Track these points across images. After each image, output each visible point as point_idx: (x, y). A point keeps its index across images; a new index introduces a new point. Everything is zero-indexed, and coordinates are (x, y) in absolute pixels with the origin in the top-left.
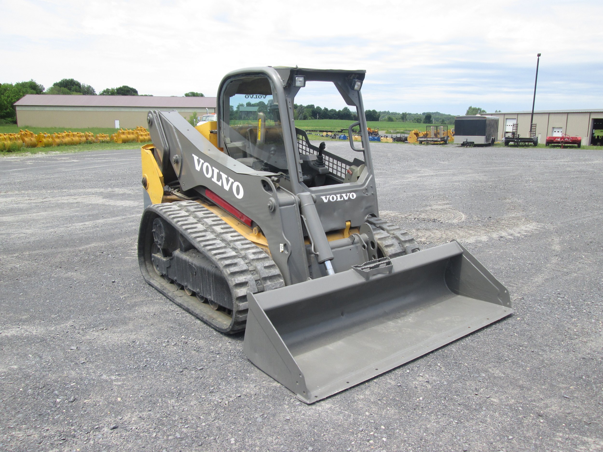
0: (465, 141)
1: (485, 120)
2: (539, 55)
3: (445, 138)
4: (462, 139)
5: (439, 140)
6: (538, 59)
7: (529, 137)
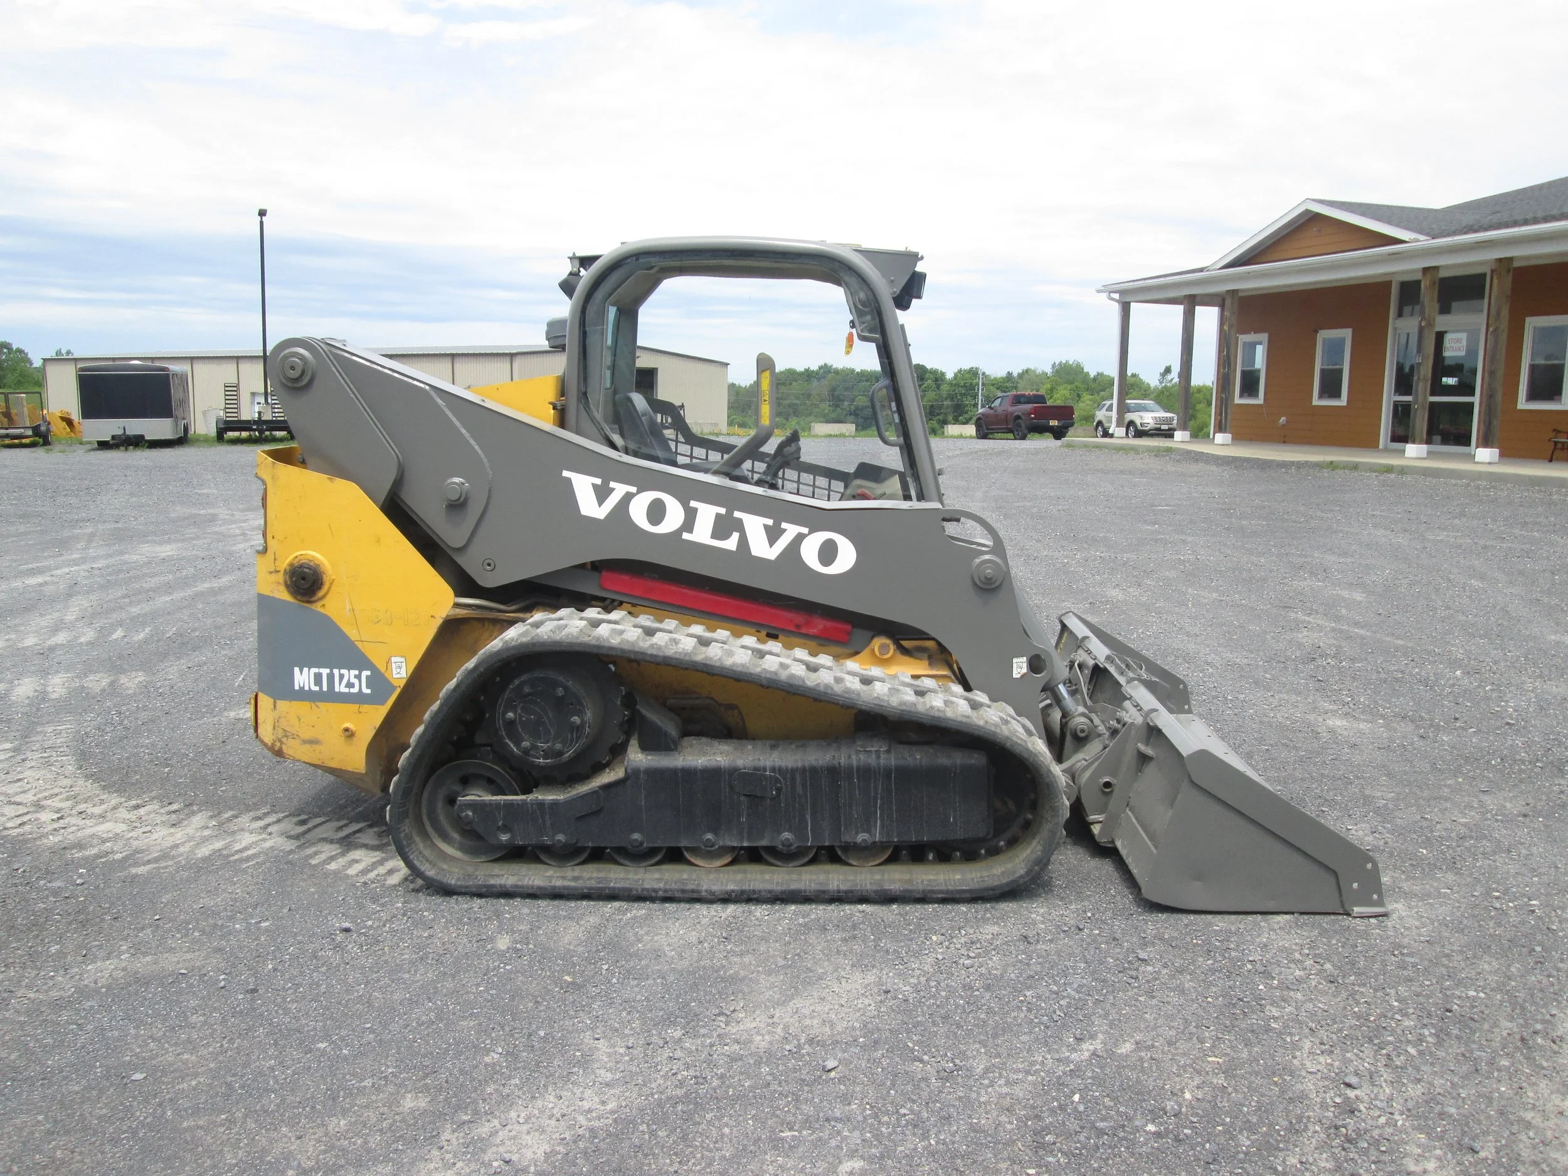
0: (120, 432)
1: (168, 375)
2: (262, 213)
3: (43, 428)
4: (109, 428)
5: (30, 432)
6: (262, 223)
7: (270, 418)
